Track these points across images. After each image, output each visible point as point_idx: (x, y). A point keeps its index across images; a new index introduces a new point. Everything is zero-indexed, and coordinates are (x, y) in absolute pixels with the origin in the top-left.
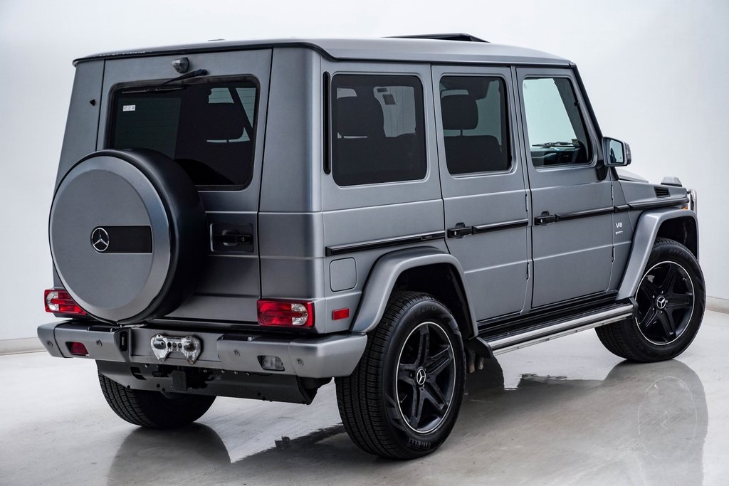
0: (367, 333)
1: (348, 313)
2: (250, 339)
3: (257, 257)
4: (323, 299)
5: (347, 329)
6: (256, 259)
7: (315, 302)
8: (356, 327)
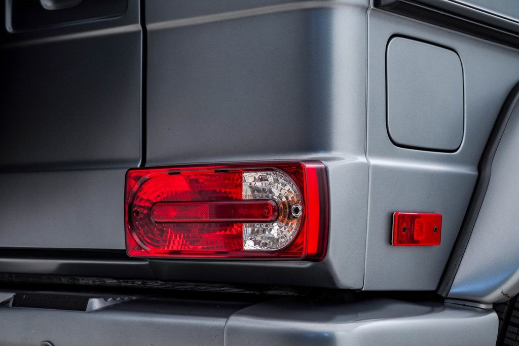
0: (496, 306)
1: (438, 230)
2: (96, 303)
3: (136, 27)
4: (362, 159)
5: (431, 287)
6: (136, 34)
7: (331, 166)
8: (460, 285)
